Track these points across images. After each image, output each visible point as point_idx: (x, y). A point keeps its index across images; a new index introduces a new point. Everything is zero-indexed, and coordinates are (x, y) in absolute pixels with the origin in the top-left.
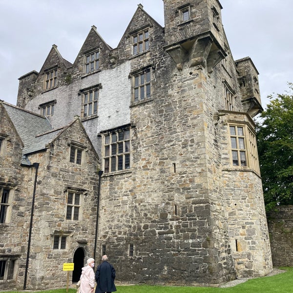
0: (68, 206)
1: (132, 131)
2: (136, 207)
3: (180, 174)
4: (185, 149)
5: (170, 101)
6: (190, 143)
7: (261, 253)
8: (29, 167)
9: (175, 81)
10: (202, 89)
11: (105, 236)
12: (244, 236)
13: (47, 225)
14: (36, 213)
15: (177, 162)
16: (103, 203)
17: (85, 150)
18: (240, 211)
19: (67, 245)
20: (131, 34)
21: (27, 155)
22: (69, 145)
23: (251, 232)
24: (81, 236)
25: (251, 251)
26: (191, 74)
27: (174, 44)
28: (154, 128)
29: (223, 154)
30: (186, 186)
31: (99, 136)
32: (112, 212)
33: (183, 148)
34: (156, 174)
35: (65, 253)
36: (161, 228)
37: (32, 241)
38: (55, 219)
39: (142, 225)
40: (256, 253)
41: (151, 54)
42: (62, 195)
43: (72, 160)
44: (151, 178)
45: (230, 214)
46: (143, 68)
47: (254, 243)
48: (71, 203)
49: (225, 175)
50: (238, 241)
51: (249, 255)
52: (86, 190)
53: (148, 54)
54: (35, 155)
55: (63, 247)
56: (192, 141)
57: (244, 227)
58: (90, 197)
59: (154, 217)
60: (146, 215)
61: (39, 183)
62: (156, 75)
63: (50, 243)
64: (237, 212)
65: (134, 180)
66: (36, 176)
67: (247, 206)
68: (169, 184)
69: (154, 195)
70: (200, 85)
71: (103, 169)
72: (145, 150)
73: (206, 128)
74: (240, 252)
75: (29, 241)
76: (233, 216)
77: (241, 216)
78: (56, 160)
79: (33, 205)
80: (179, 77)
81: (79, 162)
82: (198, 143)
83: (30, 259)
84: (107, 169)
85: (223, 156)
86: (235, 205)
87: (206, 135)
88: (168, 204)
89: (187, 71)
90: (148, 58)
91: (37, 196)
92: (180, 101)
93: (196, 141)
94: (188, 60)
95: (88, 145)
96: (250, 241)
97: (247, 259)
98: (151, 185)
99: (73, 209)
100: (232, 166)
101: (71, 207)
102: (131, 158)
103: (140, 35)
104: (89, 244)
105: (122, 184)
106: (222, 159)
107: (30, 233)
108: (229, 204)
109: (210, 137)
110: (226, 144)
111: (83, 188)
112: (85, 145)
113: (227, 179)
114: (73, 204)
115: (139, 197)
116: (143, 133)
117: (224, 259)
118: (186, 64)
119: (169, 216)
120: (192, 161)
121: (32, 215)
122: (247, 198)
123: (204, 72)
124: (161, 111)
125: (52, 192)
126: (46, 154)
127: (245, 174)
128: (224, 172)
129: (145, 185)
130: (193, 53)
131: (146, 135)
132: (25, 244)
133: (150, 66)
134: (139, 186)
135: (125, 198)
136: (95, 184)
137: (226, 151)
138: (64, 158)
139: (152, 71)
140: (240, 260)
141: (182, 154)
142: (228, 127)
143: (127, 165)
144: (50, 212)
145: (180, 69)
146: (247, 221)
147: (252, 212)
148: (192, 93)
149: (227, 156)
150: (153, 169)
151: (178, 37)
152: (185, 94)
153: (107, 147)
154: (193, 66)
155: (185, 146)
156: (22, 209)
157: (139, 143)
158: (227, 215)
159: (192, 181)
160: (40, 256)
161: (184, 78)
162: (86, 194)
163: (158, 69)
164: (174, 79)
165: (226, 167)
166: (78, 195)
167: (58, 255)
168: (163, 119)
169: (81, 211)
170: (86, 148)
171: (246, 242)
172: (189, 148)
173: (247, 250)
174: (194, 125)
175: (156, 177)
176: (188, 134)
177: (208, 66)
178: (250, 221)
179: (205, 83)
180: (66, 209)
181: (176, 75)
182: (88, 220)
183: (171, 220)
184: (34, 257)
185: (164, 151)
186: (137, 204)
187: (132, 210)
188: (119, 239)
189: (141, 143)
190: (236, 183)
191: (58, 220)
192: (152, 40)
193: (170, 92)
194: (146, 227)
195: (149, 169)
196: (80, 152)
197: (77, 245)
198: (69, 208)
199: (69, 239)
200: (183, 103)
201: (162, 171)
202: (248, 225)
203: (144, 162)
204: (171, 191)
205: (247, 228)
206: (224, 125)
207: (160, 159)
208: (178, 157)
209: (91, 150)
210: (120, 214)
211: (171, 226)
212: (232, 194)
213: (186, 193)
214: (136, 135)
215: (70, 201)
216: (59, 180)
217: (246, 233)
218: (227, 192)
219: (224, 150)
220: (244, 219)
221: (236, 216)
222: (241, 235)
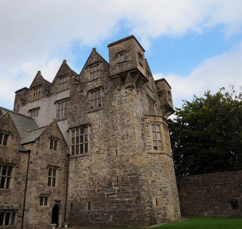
0: (49, 178)
1: (89, 128)
2: (92, 178)
3: (120, 157)
4: (123, 141)
5: (113, 109)
6: (126, 137)
7: (173, 207)
8: (24, 152)
9: (116, 97)
10: (133, 103)
11: (72, 197)
12: (161, 196)
13: (36, 190)
14: (29, 183)
15: (118, 149)
16: (71, 175)
17: (59, 141)
18: (159, 180)
19: (48, 203)
20: (88, 66)
21: (23, 145)
22: (49, 138)
23: (166, 193)
24: (57, 197)
25: (166, 206)
26: (126, 93)
27: (115, 75)
28: (103, 126)
29: (148, 143)
30: (124, 164)
31: (68, 131)
32: (77, 181)
33: (122, 140)
34: (105, 156)
35: (47, 208)
36: (108, 191)
37: (26, 200)
38: (41, 186)
39: (96, 189)
40: (169, 207)
41: (101, 79)
42: (45, 170)
43: (51, 148)
44: (101, 159)
45: (153, 181)
46: (96, 88)
47: (168, 200)
48: (51, 176)
49: (149, 157)
50: (158, 199)
51: (165, 208)
52: (60, 167)
53: (99, 79)
54: (28, 145)
55: (46, 204)
56: (127, 135)
57: (161, 190)
58: (62, 171)
59: (104, 185)
60: (98, 183)
61: (31, 162)
62: (104, 93)
63: (38, 201)
64: (157, 180)
65: (91, 160)
66: (29, 158)
67: (163, 176)
68: (113, 163)
69: (104, 170)
70: (132, 100)
71: (71, 153)
72: (98, 141)
73: (135, 127)
74: (159, 207)
75: (25, 200)
76: (154, 183)
77: (159, 183)
78: (41, 148)
79: (27, 177)
80: (118, 95)
81: (55, 149)
82: (131, 137)
83: (25, 212)
84: (73, 153)
85: (147, 144)
86: (156, 175)
87: (136, 132)
88: (112, 176)
89: (123, 91)
90: (99, 82)
91: (30, 171)
92: (120, 110)
93: (129, 135)
94: (124, 84)
95: (61, 138)
96: (165, 199)
97: (163, 211)
98: (101, 164)
99: (52, 179)
100: (153, 151)
101: (51, 178)
102: (89, 146)
103: (94, 67)
104: (62, 202)
105: (83, 163)
106: (147, 146)
107: (25, 195)
108: (151, 175)
109: (138, 133)
110: (149, 136)
111: (58, 165)
112: (59, 138)
113: (150, 159)
114: (52, 176)
115: (94, 171)
116: (96, 130)
117: (148, 211)
118: (123, 86)
119: (113, 184)
120: (128, 148)
121: (26, 184)
122: (163, 171)
123: (134, 91)
124: (108, 116)
125: (39, 169)
126: (35, 144)
127: (162, 156)
128: (148, 154)
129: (98, 164)
130: (127, 80)
131: (98, 131)
132: (22, 202)
133: (101, 87)
134: (94, 164)
135: (85, 172)
136: (65, 163)
137: (149, 141)
138: (46, 147)
139: (101, 90)
140: (159, 212)
141: (121, 144)
142: (150, 125)
143: (86, 151)
144: (38, 182)
145: (119, 90)
146: (163, 186)
147: (166, 180)
148: (127, 104)
149: (150, 144)
150: (103, 153)
151: (118, 70)
152: (123, 105)
153: (73, 139)
154: (127, 88)
155: (123, 138)
156: (20, 179)
157: (94, 136)
158: (150, 183)
159: (127, 161)
160: (31, 210)
161: (122, 95)
162: (60, 170)
163: (105, 89)
164: (116, 95)
165: (149, 151)
166: (55, 171)
167: (43, 210)
168: (110, 121)
169: (57, 181)
170: (59, 139)
171: (162, 200)
172: (126, 140)
173: (163, 205)
174: (128, 125)
175: (105, 158)
176: (125, 131)
177: (137, 88)
178: (165, 186)
179: (135, 98)
180: (47, 179)
181: (116, 93)
182: (61, 187)
183: (114, 186)
184: (28, 211)
185: (110, 142)
186: (93, 176)
187: (90, 180)
188: (81, 199)
189: (95, 136)
190: (156, 162)
191: (43, 186)
192: (101, 71)
193: (113, 104)
194: (98, 191)
195: (100, 153)
196: (56, 142)
197: (54, 203)
198: (50, 179)
199: (49, 199)
200: (122, 111)
201: (109, 155)
202: (164, 189)
203: (97, 149)
204: (114, 168)
205: (163, 191)
206: (148, 124)
207: (108, 147)
208: (119, 145)
209: (63, 141)
210: (82, 183)
211: (114, 190)
212: (153, 169)
213: (124, 169)
214: (91, 131)
215: (50, 174)
216: (43, 160)
217: (163, 194)
218: (150, 168)
219: (148, 140)
220: (161, 185)
221: (156, 183)
222: (160, 195)
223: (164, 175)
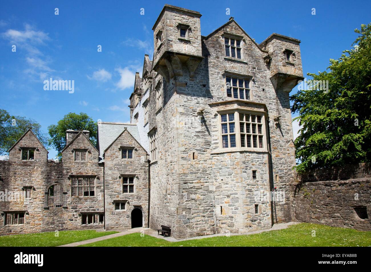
7: (243, 216)
10: (177, 96)
12: (228, 204)
18: (226, 185)
23: (236, 200)
25: (233, 215)
26: (173, 84)
29: (213, 140)
40: (238, 216)
45: (217, 187)
47: (237, 209)
49: (214, 158)
50: (223, 207)
51: (232, 218)
57: (228, 197)
64: (224, 186)
67: (232, 180)
70: (176, 92)
74: (223, 215)
77: (226, 189)
85: (213, 142)
86: (222, 180)
87: (181, 132)
93: (175, 138)
96: (233, 207)
97: (229, 221)
100: (221, 149)
106: (212, 144)
108: (216, 180)
110: (216, 131)
113: (216, 160)
120: (174, 153)
122: (233, 174)
127: (232, 154)
128: (212, 155)
137: (216, 138)
140: (223, 221)
146: (231, 192)
147: (236, 185)
148: (173, 99)
149: (216, 141)
154: (172, 77)
158: (213, 189)
159: (174, 168)
161: (171, 88)
165: (215, 151)
171: (229, 208)
173: (230, 214)
176: (172, 132)
178: (234, 192)
181: (168, 86)
190: (223, 163)
197: (133, 207)
202: (232, 195)
205: (231, 198)
212: (220, 172)
217: (230, 202)
218: (215, 171)
219: (214, 137)
220: (228, 191)
221: (221, 189)
222: (226, 203)
223: (234, 178)
